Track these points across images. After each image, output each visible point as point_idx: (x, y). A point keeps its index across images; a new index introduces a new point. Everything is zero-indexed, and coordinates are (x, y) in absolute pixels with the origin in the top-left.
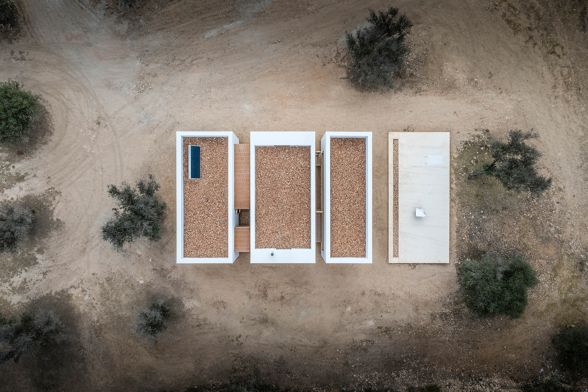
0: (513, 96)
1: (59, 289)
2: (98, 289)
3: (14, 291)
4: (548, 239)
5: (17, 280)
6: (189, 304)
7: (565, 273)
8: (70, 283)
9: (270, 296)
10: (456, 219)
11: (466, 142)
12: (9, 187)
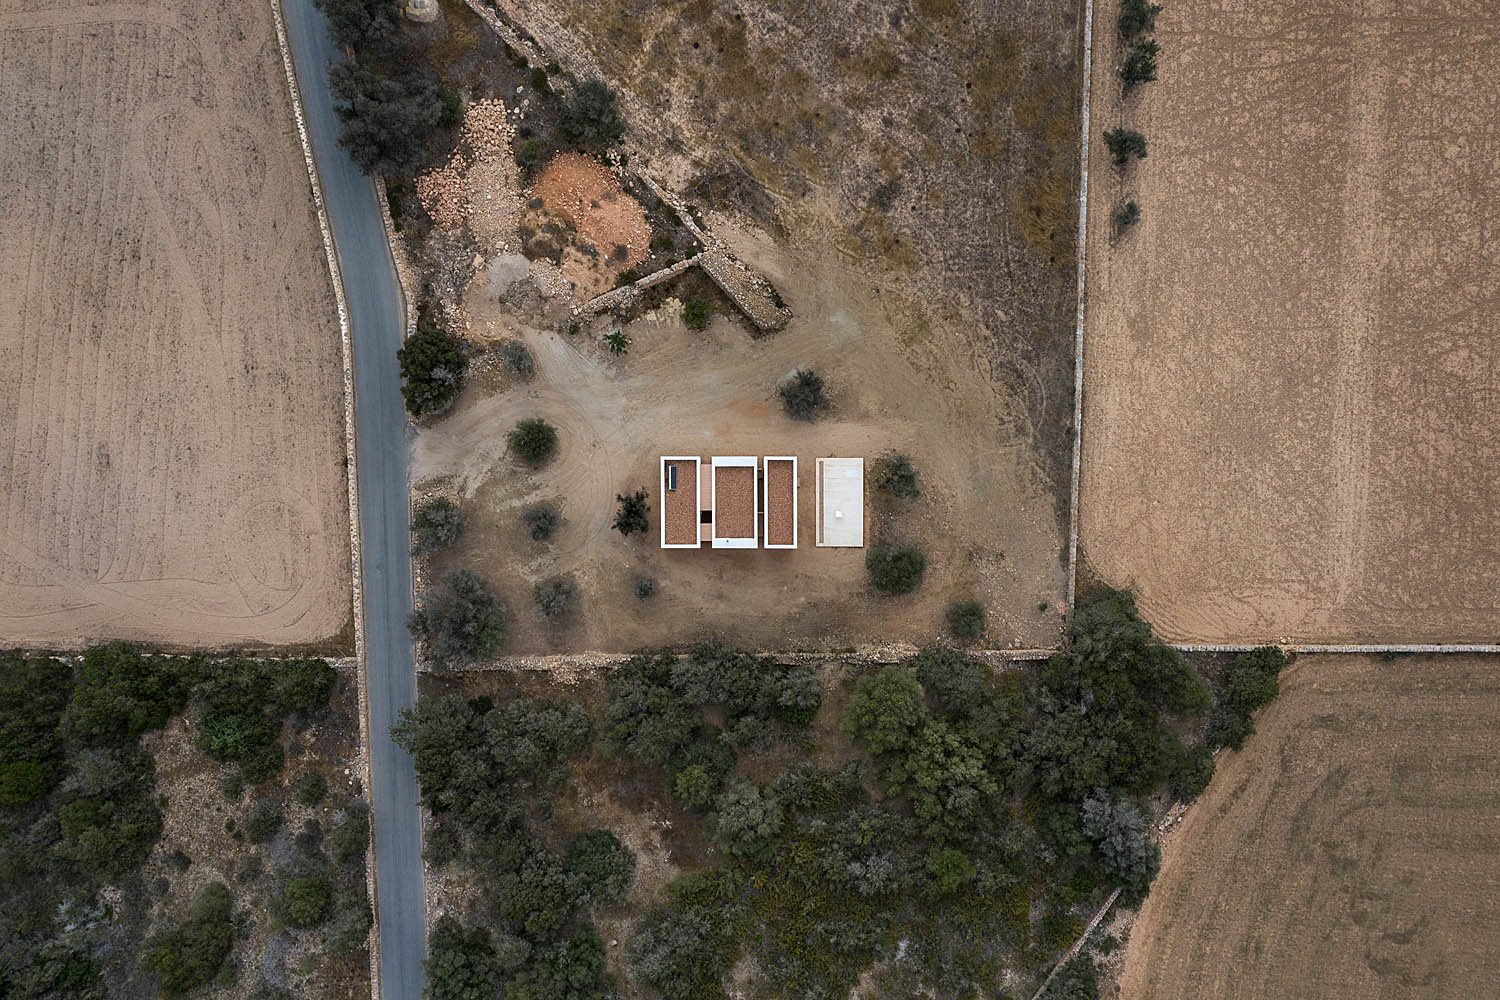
0: (916, 423)
1: (566, 571)
2: (595, 571)
3: (533, 572)
4: (944, 536)
5: (534, 564)
6: (663, 584)
7: (957, 562)
8: (574, 567)
9: (725, 578)
12: (528, 494)
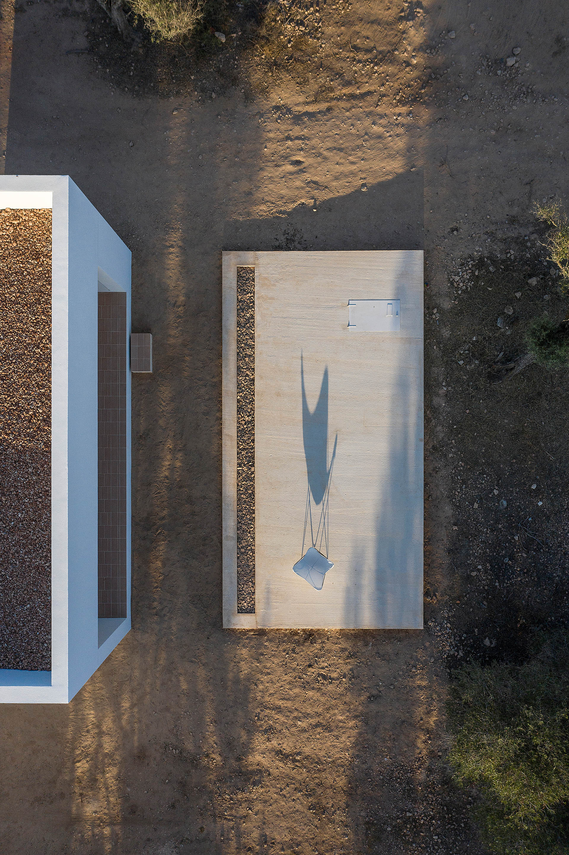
10: (448, 510)
11: (481, 259)
